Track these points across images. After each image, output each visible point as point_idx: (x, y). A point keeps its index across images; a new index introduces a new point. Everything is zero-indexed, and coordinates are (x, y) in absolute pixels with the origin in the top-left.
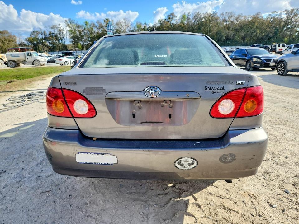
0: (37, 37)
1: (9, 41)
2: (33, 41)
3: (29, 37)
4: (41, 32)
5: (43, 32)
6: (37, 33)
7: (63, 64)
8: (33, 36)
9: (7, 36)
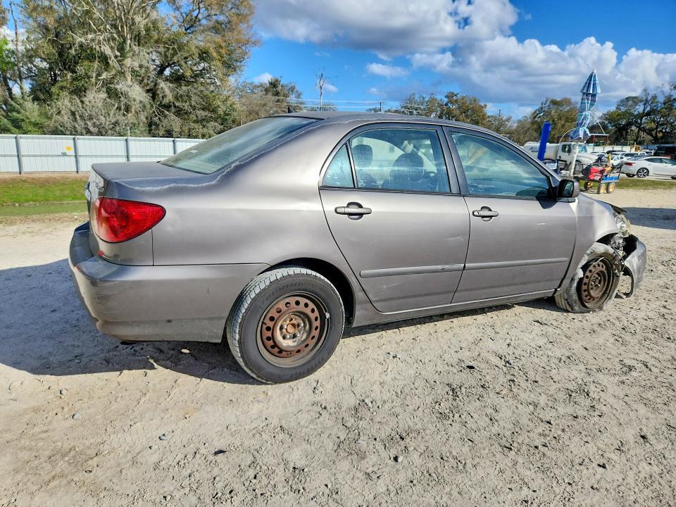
0: (632, 111)
1: (567, 120)
2: (619, 120)
3: (613, 109)
4: (644, 98)
5: (649, 98)
6: (635, 102)
7: (634, 175)
8: (622, 108)
9: (566, 110)
